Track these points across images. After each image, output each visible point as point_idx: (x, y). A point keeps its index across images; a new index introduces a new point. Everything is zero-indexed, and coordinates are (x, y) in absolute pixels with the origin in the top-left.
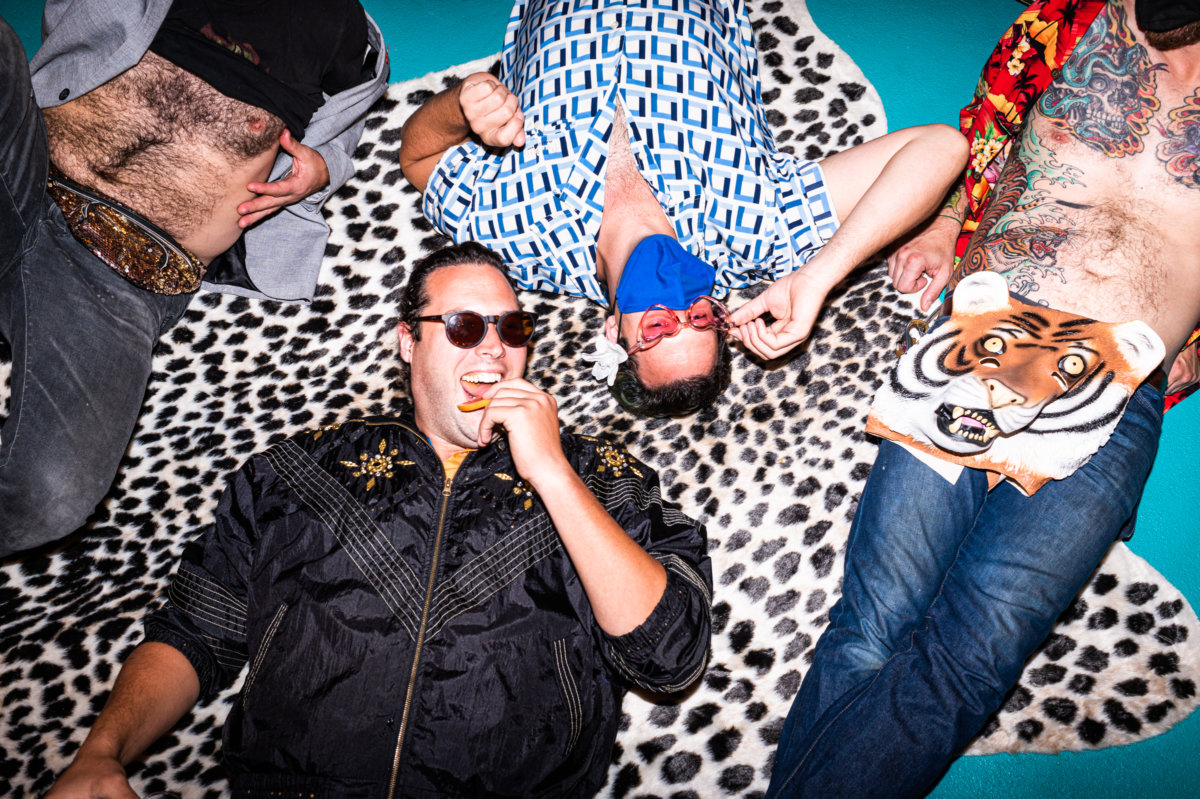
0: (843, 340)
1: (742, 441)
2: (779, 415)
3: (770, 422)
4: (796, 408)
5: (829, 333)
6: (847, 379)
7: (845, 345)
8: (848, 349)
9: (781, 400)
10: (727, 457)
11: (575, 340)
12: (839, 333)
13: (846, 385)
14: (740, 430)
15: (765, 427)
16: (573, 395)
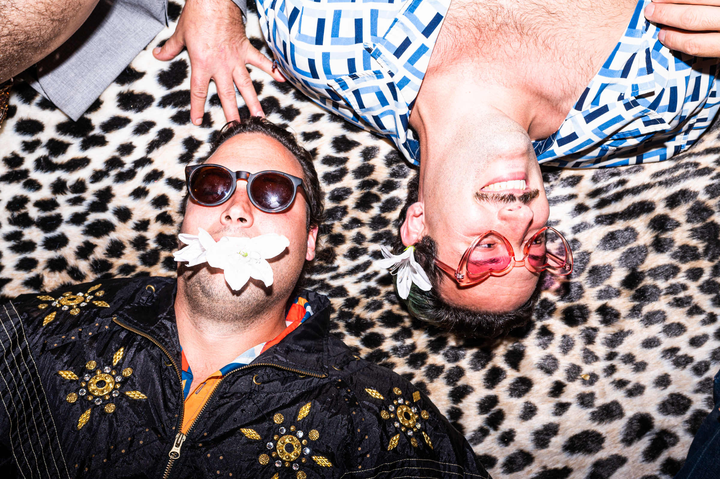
0: (693, 236)
1: (545, 346)
2: (594, 320)
3: (582, 327)
4: (617, 315)
5: (678, 224)
6: (684, 287)
7: (694, 242)
8: (695, 248)
9: (600, 303)
10: (523, 363)
11: (375, 190)
12: (689, 226)
13: (681, 295)
14: (546, 332)
15: (575, 332)
16: (363, 259)
